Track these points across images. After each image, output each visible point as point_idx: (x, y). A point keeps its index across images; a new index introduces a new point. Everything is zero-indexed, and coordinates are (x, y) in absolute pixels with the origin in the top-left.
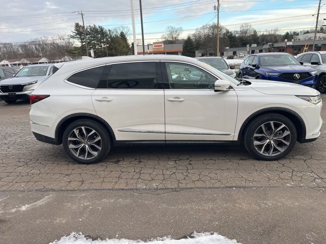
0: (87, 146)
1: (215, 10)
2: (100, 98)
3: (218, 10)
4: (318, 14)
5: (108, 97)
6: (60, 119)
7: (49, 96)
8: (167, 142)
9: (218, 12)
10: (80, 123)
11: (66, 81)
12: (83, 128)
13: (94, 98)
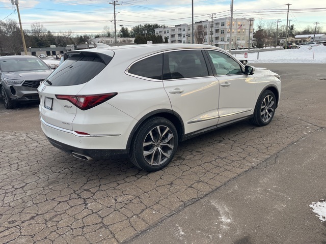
0: (159, 149)
1: (13, 4)
2: (173, 90)
3: (17, 4)
4: (115, 20)
5: (179, 88)
6: (136, 122)
7: (116, 94)
8: (218, 126)
9: (18, 7)
10: (156, 122)
11: (127, 73)
12: (158, 127)
13: (168, 90)
